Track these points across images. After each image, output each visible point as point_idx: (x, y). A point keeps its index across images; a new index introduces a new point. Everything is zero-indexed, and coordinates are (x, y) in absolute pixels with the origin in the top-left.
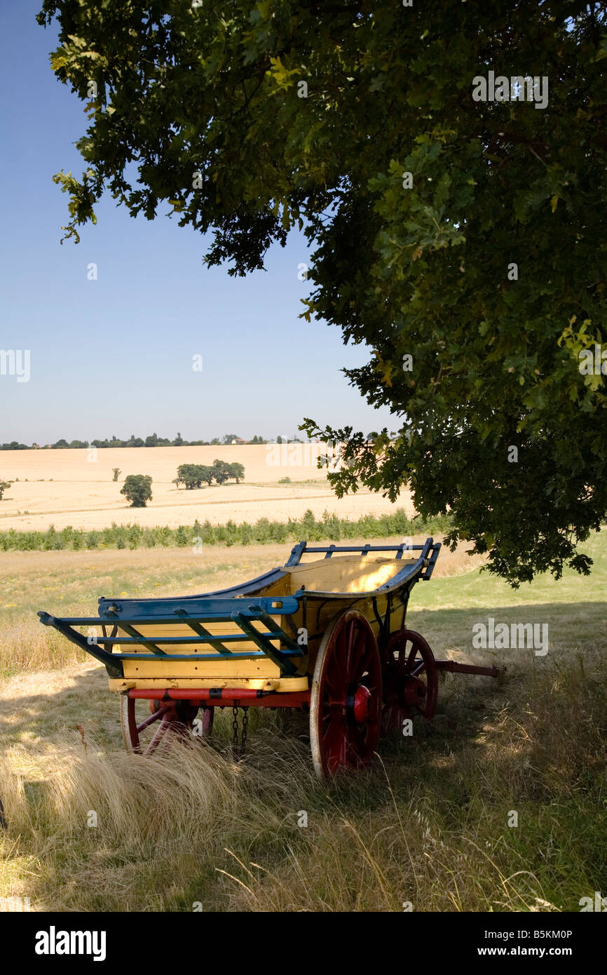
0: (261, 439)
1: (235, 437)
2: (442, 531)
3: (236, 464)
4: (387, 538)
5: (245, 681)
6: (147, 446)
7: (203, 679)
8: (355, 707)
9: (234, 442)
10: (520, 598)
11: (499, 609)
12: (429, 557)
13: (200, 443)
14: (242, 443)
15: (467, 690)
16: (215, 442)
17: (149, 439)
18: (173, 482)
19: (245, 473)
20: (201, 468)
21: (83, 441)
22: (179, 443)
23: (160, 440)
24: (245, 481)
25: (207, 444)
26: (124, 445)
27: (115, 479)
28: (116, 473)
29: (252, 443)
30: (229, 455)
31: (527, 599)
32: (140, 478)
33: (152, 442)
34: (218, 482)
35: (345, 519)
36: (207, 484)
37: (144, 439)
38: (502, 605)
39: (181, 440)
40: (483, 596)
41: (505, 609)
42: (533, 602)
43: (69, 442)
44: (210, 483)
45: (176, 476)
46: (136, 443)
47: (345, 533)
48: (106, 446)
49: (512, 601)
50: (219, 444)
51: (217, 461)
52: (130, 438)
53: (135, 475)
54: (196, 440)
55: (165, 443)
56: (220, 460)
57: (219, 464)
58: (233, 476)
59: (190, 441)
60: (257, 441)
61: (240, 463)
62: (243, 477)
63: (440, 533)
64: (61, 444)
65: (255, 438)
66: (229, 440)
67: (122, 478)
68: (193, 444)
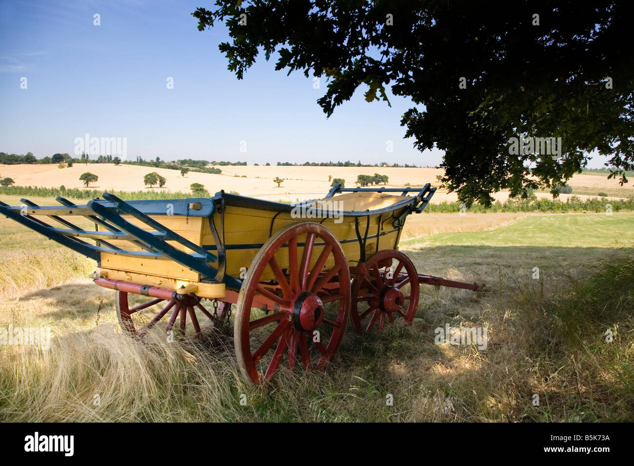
0: (397, 165)
1: (386, 164)
2: (480, 211)
3: (385, 176)
4: (453, 213)
5: (173, 281)
6: (345, 166)
7: (146, 275)
8: (301, 315)
9: (385, 166)
10: (510, 242)
11: (496, 247)
12: (425, 196)
13: (369, 166)
14: (388, 166)
15: (451, 299)
16: (376, 166)
17: (346, 163)
18: (356, 183)
19: (389, 180)
20: (368, 177)
21: (317, 163)
22: (359, 165)
23: (351, 164)
24: (388, 184)
25: (372, 166)
26: (335, 165)
27: (329, 181)
28: (330, 177)
29: (393, 167)
30: (382, 172)
31: (515, 243)
32: (340, 180)
33: (347, 164)
34: (376, 183)
35: (433, 203)
36: (371, 184)
37: (344, 163)
38: (498, 245)
39: (360, 164)
40: (490, 240)
41: (499, 247)
42: (518, 245)
43: (311, 163)
44: (372, 184)
45: (356, 180)
46: (340, 165)
47: (432, 210)
48: (327, 166)
49: (505, 244)
50: (378, 166)
51: (376, 174)
52: (338, 162)
53: (338, 178)
54: (367, 164)
55: (353, 165)
56: (377, 173)
57: (377, 176)
58: (383, 181)
59: (364, 165)
60: (396, 166)
61: (386, 175)
62: (388, 182)
63: (479, 212)
64: (307, 164)
65: (395, 164)
66: (383, 165)
67: (332, 180)
68: (366, 166)
